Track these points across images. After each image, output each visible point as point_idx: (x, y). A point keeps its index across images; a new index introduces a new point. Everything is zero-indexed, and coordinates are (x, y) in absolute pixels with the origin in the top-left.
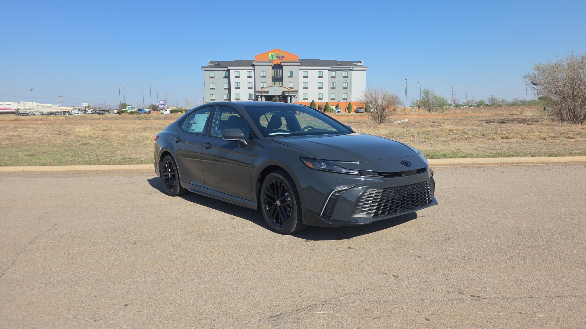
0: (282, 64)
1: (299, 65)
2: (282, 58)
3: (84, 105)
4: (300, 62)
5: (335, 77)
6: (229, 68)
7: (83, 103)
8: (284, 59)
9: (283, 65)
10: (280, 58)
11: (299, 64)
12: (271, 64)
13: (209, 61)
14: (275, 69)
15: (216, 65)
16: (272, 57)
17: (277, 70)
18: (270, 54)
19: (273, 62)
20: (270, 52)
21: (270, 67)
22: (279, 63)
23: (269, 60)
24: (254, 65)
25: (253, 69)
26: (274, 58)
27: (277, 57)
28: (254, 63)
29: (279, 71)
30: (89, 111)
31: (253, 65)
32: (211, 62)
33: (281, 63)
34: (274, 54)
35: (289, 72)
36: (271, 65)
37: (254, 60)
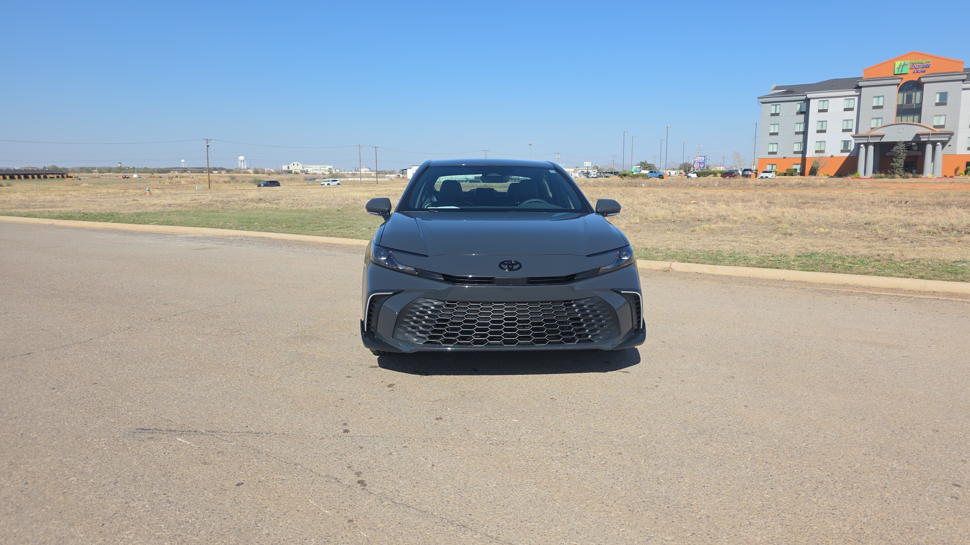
0: (923, 80)
1: (963, 80)
2: (924, 69)
3: (587, 165)
4: (968, 74)
6: (809, 96)
7: (585, 163)
8: (928, 71)
9: (924, 83)
10: (920, 70)
11: (964, 77)
12: (898, 81)
13: (774, 86)
14: (907, 90)
15: (784, 93)
16: (900, 69)
17: (909, 93)
18: (897, 64)
19: (902, 79)
20: (898, 59)
21: (896, 88)
22: (916, 80)
23: (895, 75)
24: (861, 87)
25: (858, 94)
26: (906, 70)
27: (913, 66)
28: (861, 84)
29: (914, 94)
30: (593, 173)
31: (859, 88)
32: (777, 88)
33: (920, 78)
34: (907, 62)
35: (938, 96)
36: (898, 85)
37: (861, 78)
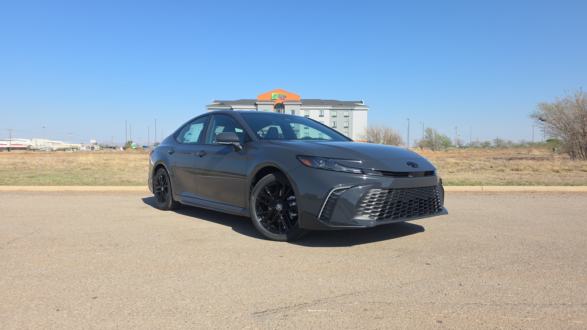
0: (284, 103)
1: (301, 105)
2: (284, 98)
3: (92, 142)
4: (302, 102)
5: (336, 116)
6: (233, 107)
7: (91, 140)
8: (286, 99)
9: (284, 105)
10: (282, 98)
11: (301, 103)
12: (273, 103)
13: (213, 101)
14: (277, 108)
15: (220, 104)
16: (274, 97)
17: (279, 109)
18: (273, 94)
19: (275, 102)
20: (273, 92)
21: (273, 107)
22: (281, 103)
23: (272, 100)
24: (257, 105)
25: (256, 108)
26: (276, 98)
27: (279, 96)
28: (257, 103)
29: (281, 110)
30: (97, 147)
31: (256, 105)
32: (215, 102)
33: (283, 102)
34: (277, 94)
35: (291, 111)
36: (274, 105)
37: (257, 100)
